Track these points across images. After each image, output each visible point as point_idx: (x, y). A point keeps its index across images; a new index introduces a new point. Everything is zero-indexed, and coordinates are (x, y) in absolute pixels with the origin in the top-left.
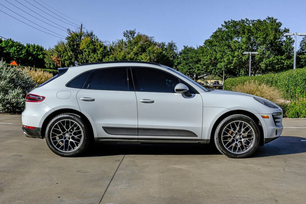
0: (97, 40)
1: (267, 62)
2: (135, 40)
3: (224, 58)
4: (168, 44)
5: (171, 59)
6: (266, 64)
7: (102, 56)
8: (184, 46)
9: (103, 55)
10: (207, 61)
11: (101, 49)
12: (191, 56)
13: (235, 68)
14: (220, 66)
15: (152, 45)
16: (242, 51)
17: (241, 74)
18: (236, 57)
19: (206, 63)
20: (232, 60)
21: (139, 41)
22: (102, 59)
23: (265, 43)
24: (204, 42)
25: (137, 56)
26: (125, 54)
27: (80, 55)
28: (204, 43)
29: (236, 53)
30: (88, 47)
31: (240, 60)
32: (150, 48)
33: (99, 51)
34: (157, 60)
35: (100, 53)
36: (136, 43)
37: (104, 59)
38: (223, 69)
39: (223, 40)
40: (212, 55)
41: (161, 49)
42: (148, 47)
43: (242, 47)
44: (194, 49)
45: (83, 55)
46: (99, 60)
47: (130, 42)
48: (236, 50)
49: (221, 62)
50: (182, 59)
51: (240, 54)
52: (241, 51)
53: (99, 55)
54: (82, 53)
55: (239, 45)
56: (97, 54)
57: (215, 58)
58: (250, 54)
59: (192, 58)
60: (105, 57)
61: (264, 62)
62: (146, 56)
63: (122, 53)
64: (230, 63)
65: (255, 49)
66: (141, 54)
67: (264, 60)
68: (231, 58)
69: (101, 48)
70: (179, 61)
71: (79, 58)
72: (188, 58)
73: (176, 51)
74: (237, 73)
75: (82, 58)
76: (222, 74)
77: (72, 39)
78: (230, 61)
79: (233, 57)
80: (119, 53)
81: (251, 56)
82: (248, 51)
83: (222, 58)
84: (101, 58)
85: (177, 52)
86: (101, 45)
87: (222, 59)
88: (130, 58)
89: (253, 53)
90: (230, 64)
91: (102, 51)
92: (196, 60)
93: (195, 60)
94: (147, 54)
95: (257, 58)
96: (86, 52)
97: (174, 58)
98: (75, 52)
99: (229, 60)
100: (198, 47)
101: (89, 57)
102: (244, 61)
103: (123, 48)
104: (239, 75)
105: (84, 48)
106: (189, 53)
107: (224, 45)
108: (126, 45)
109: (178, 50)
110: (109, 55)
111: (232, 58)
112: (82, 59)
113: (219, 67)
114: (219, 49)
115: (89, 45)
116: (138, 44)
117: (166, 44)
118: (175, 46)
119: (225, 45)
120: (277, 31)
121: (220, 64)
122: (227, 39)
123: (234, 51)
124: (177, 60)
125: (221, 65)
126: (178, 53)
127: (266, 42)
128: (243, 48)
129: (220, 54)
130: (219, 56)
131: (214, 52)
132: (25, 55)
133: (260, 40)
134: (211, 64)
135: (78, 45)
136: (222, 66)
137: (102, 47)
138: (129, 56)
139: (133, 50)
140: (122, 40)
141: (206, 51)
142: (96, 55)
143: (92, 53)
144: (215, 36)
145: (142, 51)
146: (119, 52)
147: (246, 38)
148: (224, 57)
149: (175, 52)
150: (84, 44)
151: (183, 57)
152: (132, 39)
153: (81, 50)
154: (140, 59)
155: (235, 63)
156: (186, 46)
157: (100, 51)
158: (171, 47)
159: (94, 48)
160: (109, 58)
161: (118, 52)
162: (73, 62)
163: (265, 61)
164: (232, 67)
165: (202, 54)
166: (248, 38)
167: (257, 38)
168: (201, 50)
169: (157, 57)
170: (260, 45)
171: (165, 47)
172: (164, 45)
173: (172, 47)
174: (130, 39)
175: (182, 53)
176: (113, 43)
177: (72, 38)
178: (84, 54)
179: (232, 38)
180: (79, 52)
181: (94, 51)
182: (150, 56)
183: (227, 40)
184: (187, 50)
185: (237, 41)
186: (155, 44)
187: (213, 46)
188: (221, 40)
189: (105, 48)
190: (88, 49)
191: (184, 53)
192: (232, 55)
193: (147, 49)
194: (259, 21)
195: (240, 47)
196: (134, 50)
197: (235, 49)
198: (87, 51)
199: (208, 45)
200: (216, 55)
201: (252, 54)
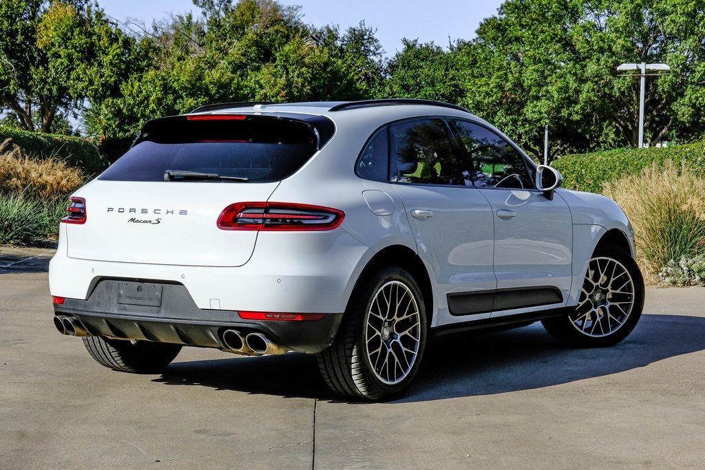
0: (99, 15)
1: (697, 98)
2: (235, 18)
3: (547, 84)
4: (347, 33)
5: (364, 85)
6: (694, 106)
7: (117, 74)
8: (405, 41)
9: (119, 69)
10: (488, 94)
11: (115, 49)
12: (428, 76)
13: (587, 117)
14: (534, 112)
15: (294, 37)
16: (610, 60)
17: (604, 142)
18: (589, 82)
19: (486, 101)
20: (578, 92)
21: (247, 22)
23: (693, 33)
24: (478, 27)
25: (241, 76)
26: (198, 67)
27: (38, 67)
28: (477, 32)
29: (591, 68)
30: (65, 39)
31: (605, 93)
32: (287, 48)
33: (107, 55)
34: (313, 89)
35: (111, 63)
36: (238, 30)
37: (124, 83)
38: (546, 122)
39: (546, 19)
40: (506, 74)
41: (326, 50)
42: (281, 44)
43: (610, 47)
44: (439, 51)
45: (47, 69)
46: (105, 85)
47: (216, 24)
48: (589, 57)
49: (537, 98)
50: (396, 88)
51: (604, 71)
52: (607, 62)
53: (107, 72)
54: (44, 61)
55: (601, 37)
56: (101, 65)
57: (518, 85)
58: (643, 72)
59: (432, 84)
60: (126, 78)
61: (687, 99)
62: (274, 75)
63: (190, 65)
64: (571, 102)
65: (655, 52)
66: (258, 69)
67: (688, 92)
68: (573, 85)
69: (115, 46)
70: (386, 95)
71: (32, 78)
72: (418, 84)
73: (376, 59)
74: (592, 139)
75: (44, 81)
76: (539, 142)
77: (6, 12)
78: (569, 96)
79: (582, 80)
80: (177, 64)
81: (645, 77)
82: (631, 61)
84: (113, 79)
85: (380, 61)
86: (111, 33)
87: (541, 86)
88: (219, 81)
89: (652, 67)
90: (569, 106)
91: (117, 54)
92: (447, 92)
93: (442, 89)
94: (276, 67)
95: (663, 85)
96: (59, 56)
97: (369, 80)
98: (17, 58)
99: (566, 92)
100: (455, 45)
101: (68, 78)
102: (618, 94)
103: (193, 47)
104: (598, 144)
105: (53, 45)
106: (421, 67)
107: (548, 38)
108: (202, 34)
109: (384, 56)
110: (141, 70)
111: (576, 85)
112: (46, 83)
113: (529, 115)
114: (531, 53)
115: (69, 34)
116: (244, 34)
117: (343, 33)
118: (372, 40)
119: (552, 39)
121: (536, 106)
122: (559, 18)
123: (585, 59)
124: (379, 91)
125: (537, 110)
126: (385, 66)
127: (696, 29)
128: (617, 48)
129: (534, 70)
130: (529, 76)
131: (513, 63)
133: (673, 21)
134: (500, 104)
135: (30, 34)
136: (541, 113)
137: (116, 40)
138: (216, 74)
139: (227, 54)
140: (190, 17)
141: (486, 59)
142: (95, 69)
143: (82, 62)
145: (260, 59)
146: (179, 59)
147: (627, 13)
148: (549, 79)
149: (372, 61)
150: (52, 28)
151: (403, 79)
152: (222, 14)
153: (39, 51)
154: (252, 84)
155: (586, 102)
156: (411, 39)
157: (110, 57)
158: (357, 43)
159: (87, 43)
160: (144, 80)
161: (176, 60)
162: (13, 92)
163: (693, 97)
164: (576, 117)
165: (470, 71)
166: (632, 15)
167: (664, 13)
168: (468, 53)
169: (314, 78)
170: (672, 37)
171: (339, 43)
172: (333, 35)
173: (363, 44)
174: (218, 13)
175: (397, 66)
176: (156, 29)
177: (8, 6)
178: (50, 66)
179: (575, 15)
180: (32, 58)
181: (90, 54)
182: (287, 73)
183: (558, 22)
184: (415, 56)
185: (594, 26)
186: (305, 34)
187: (510, 42)
188: (537, 20)
189: (127, 43)
190: (66, 47)
191: (404, 67)
192: (575, 74)
193: (276, 51)
195: (606, 47)
196: (233, 55)
197: (588, 51)
198: (62, 53)
199: (494, 38)
200: (520, 73)
201: (648, 71)
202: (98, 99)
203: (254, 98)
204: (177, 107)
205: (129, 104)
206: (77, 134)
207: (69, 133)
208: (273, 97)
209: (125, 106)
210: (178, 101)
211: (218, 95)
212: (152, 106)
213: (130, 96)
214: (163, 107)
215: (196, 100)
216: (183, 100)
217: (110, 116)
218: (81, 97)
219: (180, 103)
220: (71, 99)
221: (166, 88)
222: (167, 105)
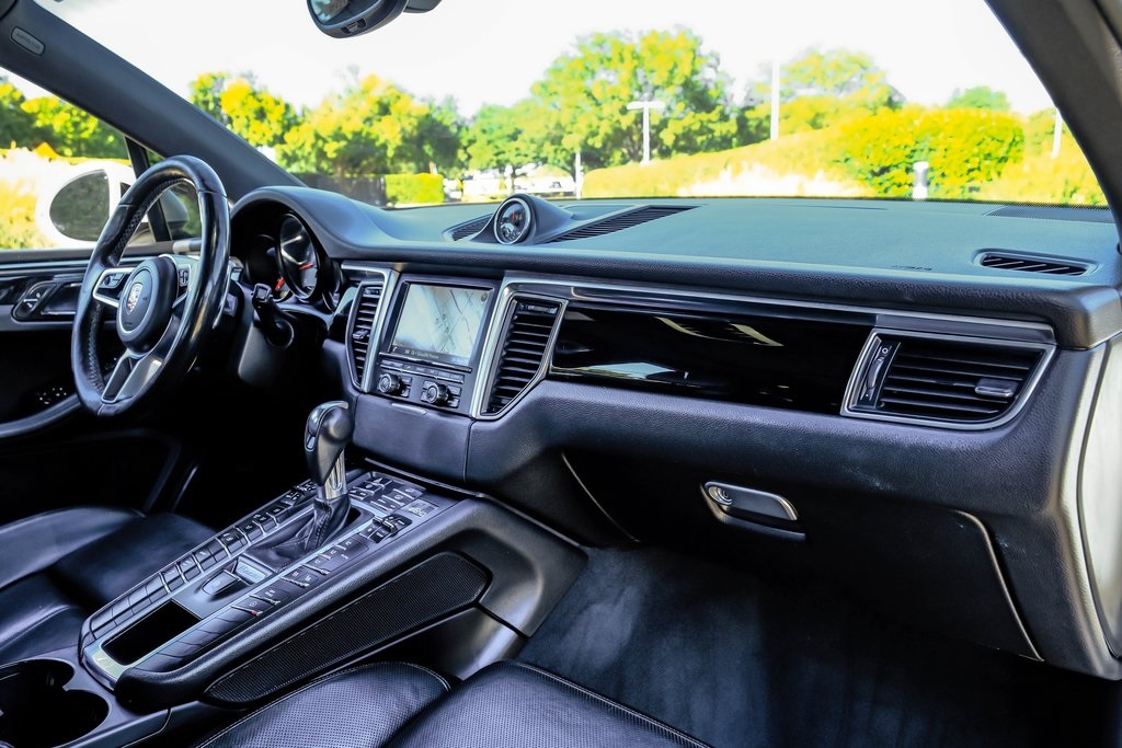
0: (266, 89)
1: (676, 129)
2: (362, 86)
3: (577, 123)
6: (675, 134)
7: (282, 128)
9: (283, 124)
10: (538, 132)
11: (279, 110)
13: (604, 145)
14: (569, 143)
15: (403, 98)
17: (613, 162)
18: (606, 120)
19: (537, 137)
20: (598, 127)
21: (371, 88)
22: (283, 134)
24: (530, 88)
28: (529, 91)
29: (607, 110)
36: (365, 92)
37: (287, 134)
38: (578, 149)
42: (395, 103)
46: (275, 137)
47: (349, 90)
48: (604, 103)
49: (571, 133)
50: (477, 132)
53: (274, 126)
55: (612, 88)
56: (270, 122)
57: (558, 126)
58: (646, 109)
60: (288, 130)
64: (594, 134)
66: (380, 120)
67: (671, 125)
69: (279, 108)
72: (491, 129)
73: (462, 112)
74: (605, 159)
76: (571, 163)
78: (593, 130)
79: (601, 119)
83: (573, 123)
84: (279, 131)
85: (465, 114)
86: (275, 100)
90: (593, 138)
91: (281, 114)
94: (392, 118)
96: (240, 117)
97: (459, 128)
99: (591, 127)
100: (516, 102)
102: (625, 128)
106: (492, 117)
108: (340, 98)
110: (298, 124)
111: (597, 122)
113: (565, 146)
114: (565, 102)
115: (246, 101)
118: (458, 101)
120: (695, 54)
121: (570, 139)
125: (573, 142)
126: (469, 118)
127: (674, 81)
129: (568, 113)
130: (565, 117)
132: (94, 133)
134: (547, 138)
137: (279, 104)
140: (333, 89)
142: (266, 125)
144: (556, 70)
145: (381, 113)
147: (628, 72)
148: (578, 119)
149: (460, 114)
151: (481, 125)
152: (353, 83)
155: (604, 134)
158: (449, 103)
159: (258, 107)
160: (301, 131)
164: (598, 145)
166: (632, 73)
168: (524, 106)
171: (437, 103)
172: (433, 100)
174: (349, 82)
175: (477, 117)
177: (201, 84)
179: (593, 74)
181: (261, 115)
183: (583, 79)
184: (489, 111)
185: (607, 81)
186: (412, 96)
187: (551, 95)
189: (287, 106)
191: (482, 117)
192: (596, 115)
194: (654, 32)
196: (363, 111)
199: (540, 93)
200: (559, 116)
201: (649, 108)
203: (379, 142)
204: (326, 149)
208: (392, 140)
221: (318, 137)
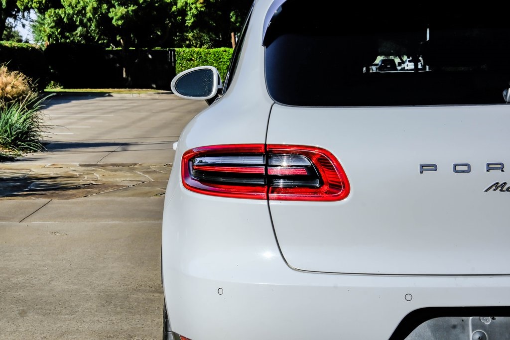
202: (42, 10)
203: (176, 5)
204: (110, 15)
205: (69, 14)
206: (27, 42)
207: (20, 41)
208: (192, 4)
209: (65, 15)
210: (111, 10)
211: (145, 4)
212: (89, 15)
213: (69, 6)
214: (99, 16)
215: (126, 8)
216: (115, 8)
217: (53, 24)
218: (27, 9)
219: (113, 11)
220: (18, 11)
222: (102, 13)
